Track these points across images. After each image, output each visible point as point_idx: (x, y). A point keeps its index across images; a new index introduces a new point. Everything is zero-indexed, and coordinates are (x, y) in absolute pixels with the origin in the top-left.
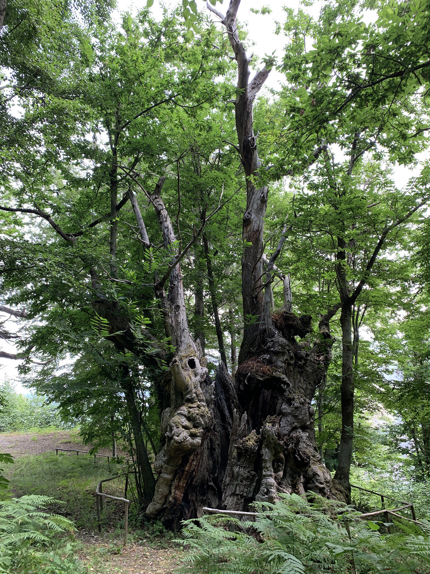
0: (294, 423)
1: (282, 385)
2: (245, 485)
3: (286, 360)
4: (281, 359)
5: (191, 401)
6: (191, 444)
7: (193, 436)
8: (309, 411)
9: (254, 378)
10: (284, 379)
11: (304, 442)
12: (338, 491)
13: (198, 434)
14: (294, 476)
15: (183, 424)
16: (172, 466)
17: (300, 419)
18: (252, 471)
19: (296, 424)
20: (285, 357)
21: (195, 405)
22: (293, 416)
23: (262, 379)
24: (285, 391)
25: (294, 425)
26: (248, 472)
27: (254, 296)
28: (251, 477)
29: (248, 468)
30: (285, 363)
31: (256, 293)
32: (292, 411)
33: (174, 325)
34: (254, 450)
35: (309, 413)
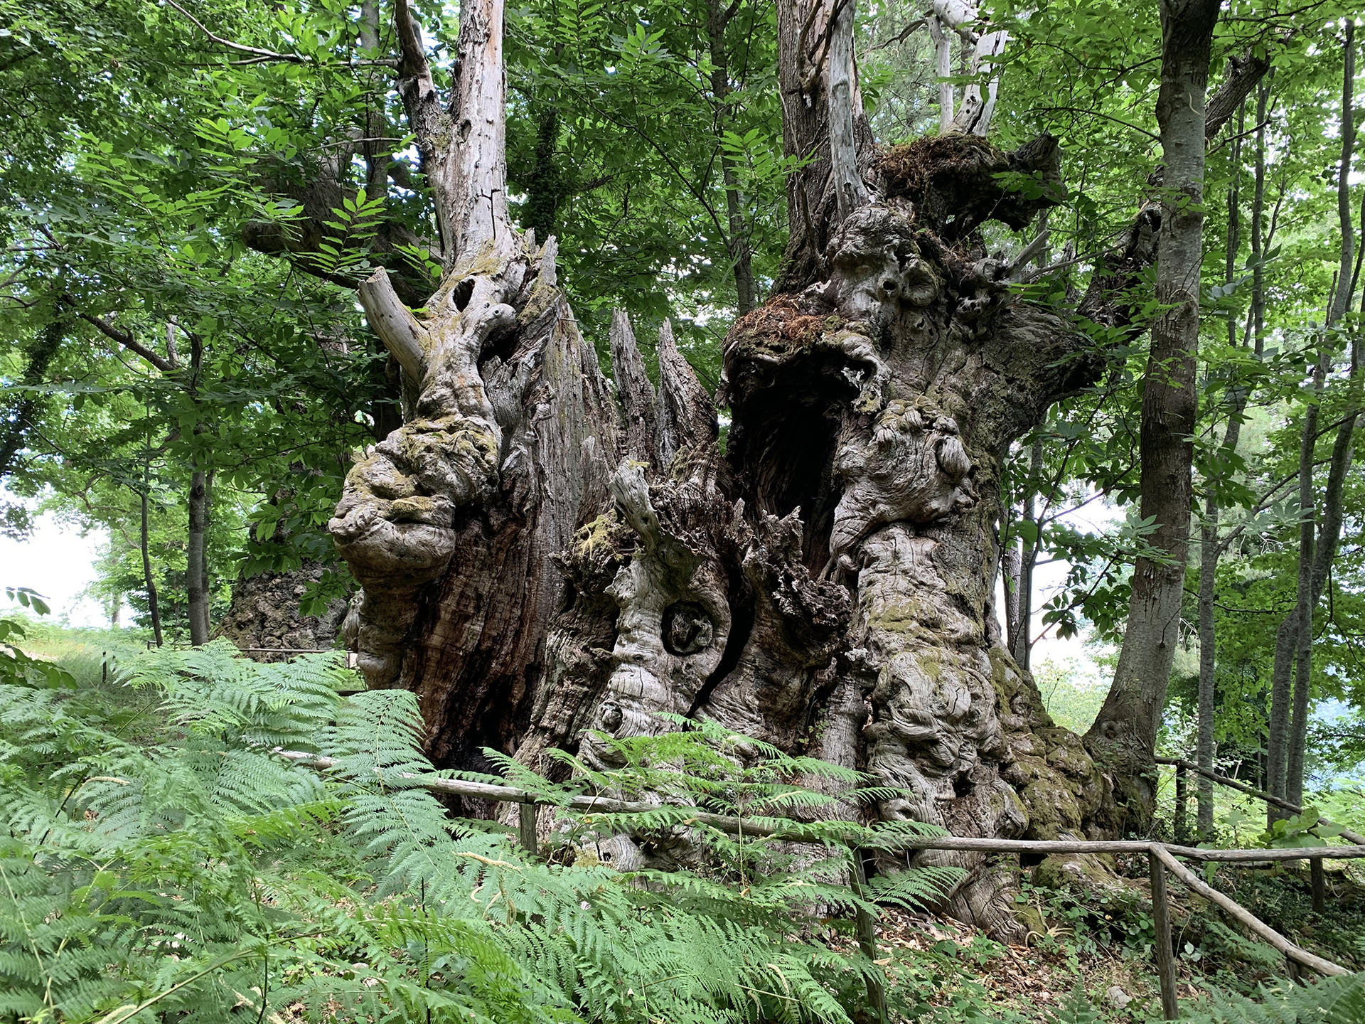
0: (874, 504)
1: (846, 371)
2: (566, 696)
3: (888, 285)
4: (866, 285)
5: (432, 410)
6: (392, 546)
7: (405, 519)
8: (937, 456)
9: (748, 360)
10: (853, 347)
11: (905, 572)
12: (1059, 769)
13: (426, 515)
14: (776, 676)
15: (376, 482)
16: (382, 628)
17: (899, 489)
18: (595, 645)
19: (882, 507)
20: (886, 275)
21: (440, 424)
22: (871, 478)
23: (776, 359)
24: (855, 392)
25: (874, 513)
26: (585, 649)
27: (805, 83)
28: (593, 668)
29: (589, 634)
30: (885, 299)
31: (813, 71)
32: (869, 460)
33: (448, 187)
34: (595, 566)
35: (939, 465)
